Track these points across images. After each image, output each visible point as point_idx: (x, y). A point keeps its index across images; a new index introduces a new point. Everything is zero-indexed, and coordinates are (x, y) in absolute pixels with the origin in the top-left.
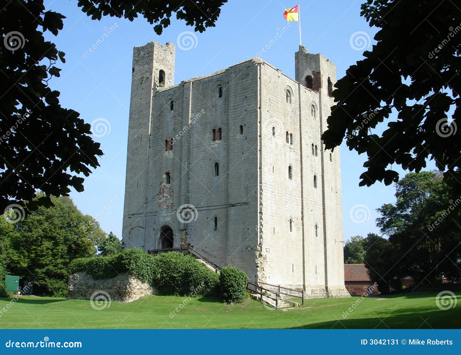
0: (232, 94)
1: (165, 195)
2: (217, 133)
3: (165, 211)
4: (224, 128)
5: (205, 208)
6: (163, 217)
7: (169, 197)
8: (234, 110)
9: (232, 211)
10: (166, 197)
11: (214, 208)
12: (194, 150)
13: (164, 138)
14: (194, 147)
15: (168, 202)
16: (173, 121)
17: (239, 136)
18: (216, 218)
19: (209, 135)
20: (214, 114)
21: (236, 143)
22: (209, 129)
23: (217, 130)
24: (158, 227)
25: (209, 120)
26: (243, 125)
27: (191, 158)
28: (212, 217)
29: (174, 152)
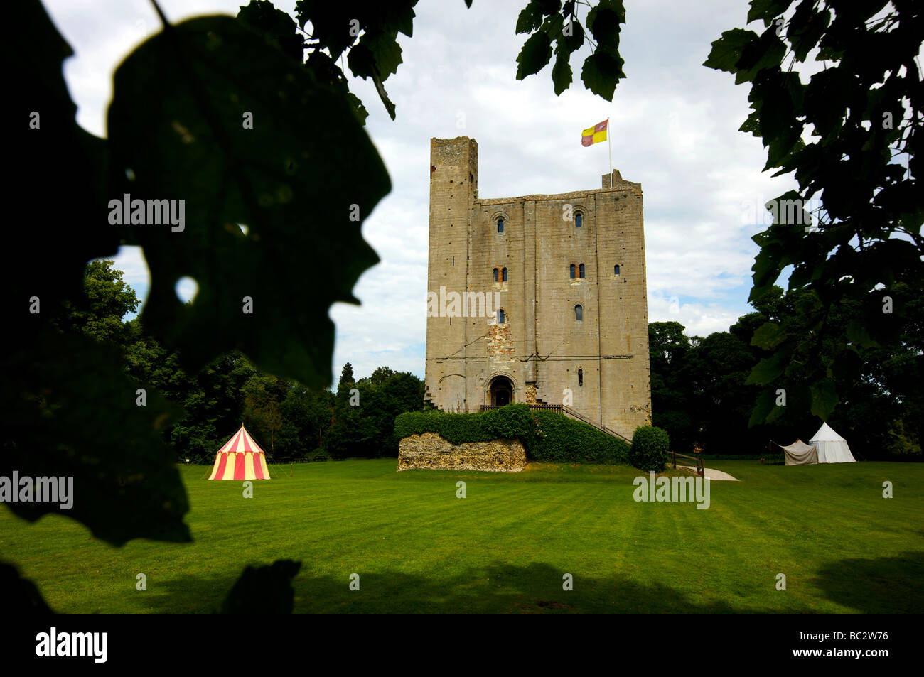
0: (601, 226)
1: (497, 337)
2: (577, 270)
3: (498, 358)
4: (587, 264)
5: (563, 358)
6: (496, 364)
7: (504, 340)
8: (605, 246)
9: (608, 363)
10: (500, 340)
11: (578, 358)
12: (543, 287)
13: (493, 266)
14: (542, 282)
15: (502, 347)
16: (506, 246)
17: (613, 277)
18: (580, 371)
19: (565, 272)
20: (572, 245)
21: (610, 285)
22: (566, 264)
23: (577, 265)
24: (488, 377)
25: (565, 253)
26: (620, 265)
27: (538, 294)
28: (575, 369)
29: (510, 285)
